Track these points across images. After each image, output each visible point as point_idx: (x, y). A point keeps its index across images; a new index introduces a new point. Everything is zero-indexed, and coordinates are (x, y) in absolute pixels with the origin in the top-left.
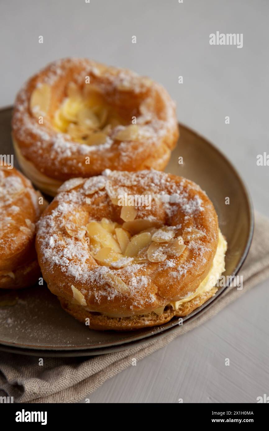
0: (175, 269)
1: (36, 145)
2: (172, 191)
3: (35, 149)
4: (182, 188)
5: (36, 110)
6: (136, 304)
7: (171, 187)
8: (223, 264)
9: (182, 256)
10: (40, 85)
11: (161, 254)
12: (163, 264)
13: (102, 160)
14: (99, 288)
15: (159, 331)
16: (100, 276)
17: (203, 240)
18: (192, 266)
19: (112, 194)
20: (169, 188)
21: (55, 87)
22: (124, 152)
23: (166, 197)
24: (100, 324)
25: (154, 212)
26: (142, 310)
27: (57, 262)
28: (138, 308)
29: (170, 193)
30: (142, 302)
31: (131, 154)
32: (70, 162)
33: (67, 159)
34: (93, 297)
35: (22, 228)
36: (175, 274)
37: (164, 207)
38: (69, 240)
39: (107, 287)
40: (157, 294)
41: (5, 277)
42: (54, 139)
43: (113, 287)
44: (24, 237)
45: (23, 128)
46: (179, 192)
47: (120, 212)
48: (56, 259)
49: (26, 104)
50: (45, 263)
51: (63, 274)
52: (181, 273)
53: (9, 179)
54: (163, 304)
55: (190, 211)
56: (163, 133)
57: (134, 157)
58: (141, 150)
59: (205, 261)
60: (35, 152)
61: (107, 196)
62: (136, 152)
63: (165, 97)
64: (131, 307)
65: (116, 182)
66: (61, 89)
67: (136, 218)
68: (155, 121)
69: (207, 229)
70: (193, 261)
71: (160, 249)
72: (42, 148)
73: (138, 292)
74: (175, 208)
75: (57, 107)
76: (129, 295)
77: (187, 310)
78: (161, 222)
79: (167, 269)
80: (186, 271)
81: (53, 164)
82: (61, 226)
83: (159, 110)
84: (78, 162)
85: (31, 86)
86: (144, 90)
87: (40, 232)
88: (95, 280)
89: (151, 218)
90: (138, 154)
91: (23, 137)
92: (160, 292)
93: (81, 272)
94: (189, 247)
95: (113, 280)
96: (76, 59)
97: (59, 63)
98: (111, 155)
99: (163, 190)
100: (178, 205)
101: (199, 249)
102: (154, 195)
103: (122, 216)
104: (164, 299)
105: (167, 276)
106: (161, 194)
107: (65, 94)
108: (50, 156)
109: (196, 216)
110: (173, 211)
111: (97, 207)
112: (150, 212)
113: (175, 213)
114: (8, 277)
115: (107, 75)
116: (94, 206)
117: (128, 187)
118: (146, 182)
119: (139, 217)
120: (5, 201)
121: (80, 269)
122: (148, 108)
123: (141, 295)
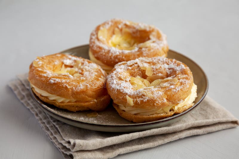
0: (174, 88)
1: (102, 51)
2: (169, 63)
3: (101, 53)
4: (174, 62)
5: (101, 37)
6: (157, 102)
7: (169, 62)
8: (196, 94)
9: (177, 84)
10: (101, 28)
11: (167, 84)
12: (168, 87)
13: (134, 55)
14: (139, 97)
15: (168, 119)
16: (139, 92)
17: (187, 78)
18: (182, 87)
19: (141, 65)
20: (168, 63)
21: (109, 30)
22: (145, 51)
23: (166, 66)
24: (140, 117)
25: (161, 72)
26: (160, 106)
27: (118, 89)
28: (159, 104)
29: (168, 64)
30: (160, 102)
31: (148, 53)
32: (119, 57)
33: (117, 56)
34: (137, 101)
35: (100, 79)
36: (174, 90)
37: (166, 70)
38: (123, 81)
39: (143, 96)
40: (166, 99)
41: (92, 101)
42: (110, 49)
43: (146, 96)
44: (101, 82)
45: (95, 45)
46: (172, 64)
47: (145, 73)
48: (118, 87)
49: (96, 36)
50: (112, 90)
51: (121, 93)
52: (178, 90)
53: (90, 64)
54: (170, 104)
55: (179, 69)
56: (162, 45)
57: (149, 54)
58: (152, 51)
59: (188, 86)
60: (101, 54)
61: (138, 66)
62: (150, 52)
63: (161, 32)
64: (155, 104)
65: (142, 61)
66: (112, 30)
67: (153, 75)
68: (158, 41)
69: (188, 75)
70: (183, 86)
71: (166, 83)
72: (105, 52)
73: (158, 97)
74: (171, 70)
75: (110, 39)
76: (154, 99)
77: (181, 110)
78: (165, 77)
79: (171, 89)
80: (180, 89)
81: (111, 58)
82: (118, 76)
83: (159, 37)
84: (123, 56)
85: (98, 29)
86: (151, 29)
87: (109, 80)
88: (137, 94)
89: (160, 75)
90: (151, 52)
91: (95, 48)
92: (168, 98)
93: (130, 92)
94: (180, 81)
95: (146, 93)
96: (117, 19)
97: (110, 20)
98: (138, 53)
99: (165, 63)
100: (172, 69)
101: (185, 82)
102: (161, 65)
103: (146, 74)
104: (170, 101)
105: (171, 91)
106: (164, 65)
107: (113, 33)
108: (109, 55)
109: (182, 71)
110: (170, 72)
111: (134, 71)
112: (159, 72)
113: (172, 72)
114: (94, 101)
115: (133, 25)
116: (133, 71)
117: (148, 63)
118: (157, 61)
119: (154, 74)
120: (90, 72)
121: (129, 90)
122: (154, 36)
123: (160, 99)
